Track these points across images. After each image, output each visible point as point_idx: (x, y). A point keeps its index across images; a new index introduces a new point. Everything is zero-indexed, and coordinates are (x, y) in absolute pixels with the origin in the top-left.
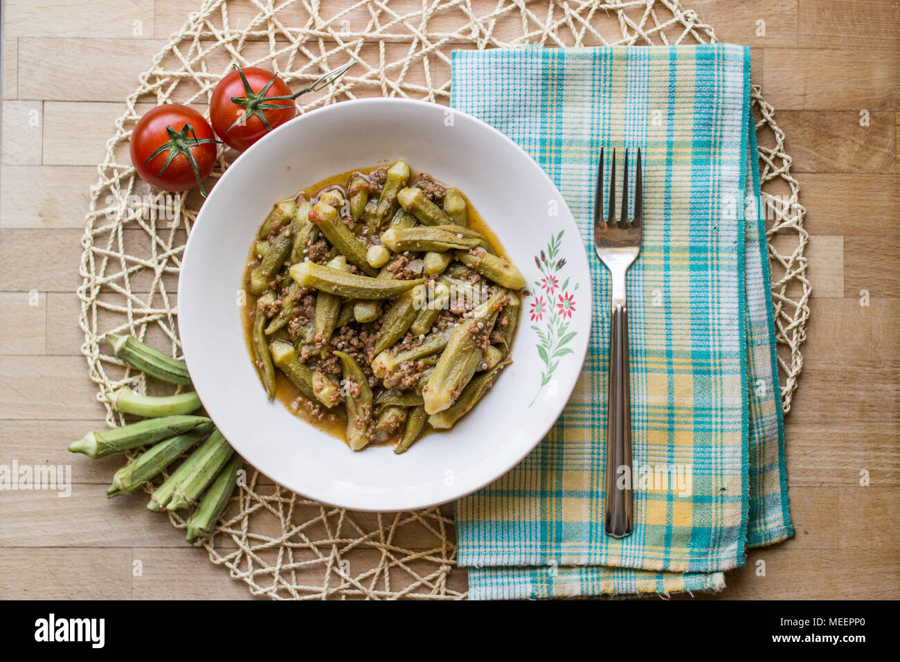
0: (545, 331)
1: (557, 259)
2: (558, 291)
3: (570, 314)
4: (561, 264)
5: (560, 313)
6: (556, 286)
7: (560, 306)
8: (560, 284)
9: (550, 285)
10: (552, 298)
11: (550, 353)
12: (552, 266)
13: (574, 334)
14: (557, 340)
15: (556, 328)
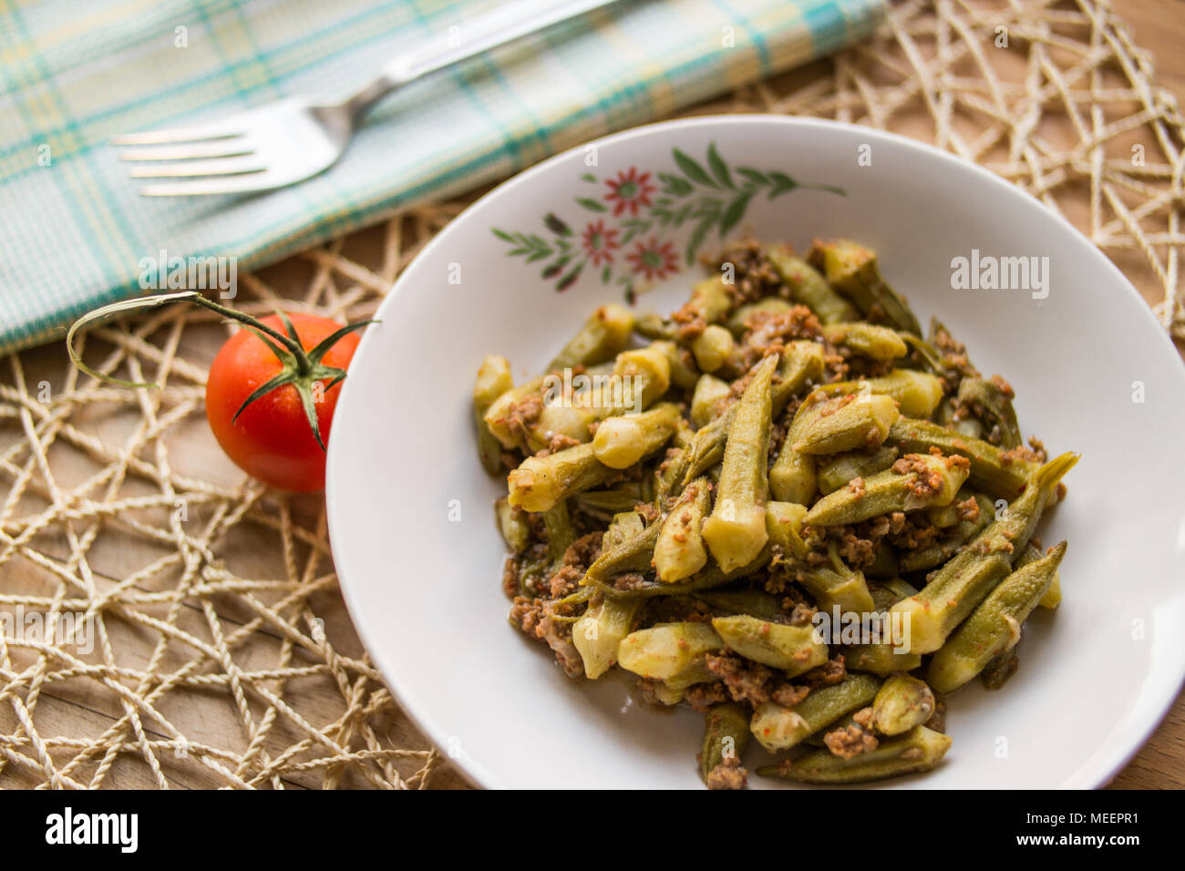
0: (690, 226)
1: (549, 237)
2: (610, 222)
3: (644, 178)
4: (556, 224)
5: (646, 202)
6: (600, 225)
7: (634, 207)
8: (593, 217)
9: (602, 243)
10: (624, 231)
11: (727, 198)
12: (564, 246)
13: (681, 158)
14: (700, 191)
15: (678, 203)
